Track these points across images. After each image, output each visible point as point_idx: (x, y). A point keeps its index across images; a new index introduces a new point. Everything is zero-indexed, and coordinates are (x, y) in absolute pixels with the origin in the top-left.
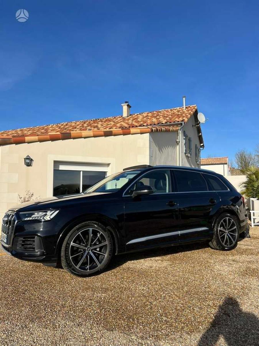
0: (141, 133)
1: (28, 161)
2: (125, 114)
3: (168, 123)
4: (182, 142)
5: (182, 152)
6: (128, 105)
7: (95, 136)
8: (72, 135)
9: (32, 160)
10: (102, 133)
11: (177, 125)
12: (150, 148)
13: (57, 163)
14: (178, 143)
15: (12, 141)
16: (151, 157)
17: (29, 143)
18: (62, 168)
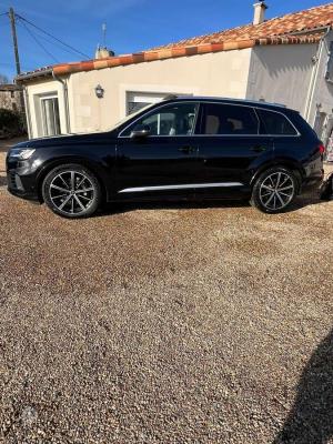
0: (240, 48)
1: (99, 92)
2: (256, 21)
3: (306, 30)
4: (322, 61)
5: (319, 76)
6: (262, 6)
7: (174, 57)
8: (146, 57)
9: (102, 90)
10: (184, 52)
11: (319, 32)
12: (251, 71)
13: (130, 94)
14: (313, 62)
15: (80, 67)
16: (251, 84)
17: (99, 69)
18: (137, 99)
